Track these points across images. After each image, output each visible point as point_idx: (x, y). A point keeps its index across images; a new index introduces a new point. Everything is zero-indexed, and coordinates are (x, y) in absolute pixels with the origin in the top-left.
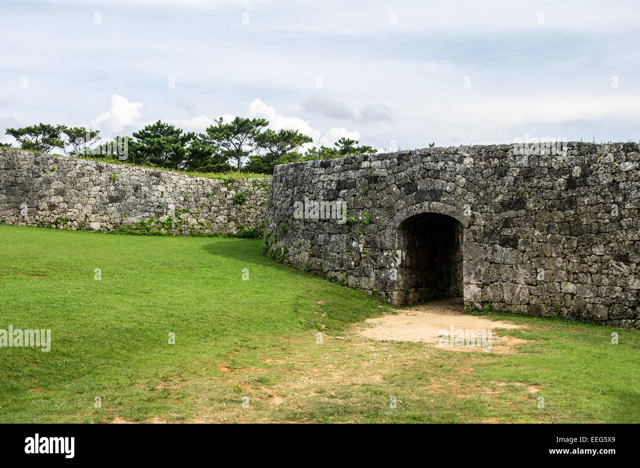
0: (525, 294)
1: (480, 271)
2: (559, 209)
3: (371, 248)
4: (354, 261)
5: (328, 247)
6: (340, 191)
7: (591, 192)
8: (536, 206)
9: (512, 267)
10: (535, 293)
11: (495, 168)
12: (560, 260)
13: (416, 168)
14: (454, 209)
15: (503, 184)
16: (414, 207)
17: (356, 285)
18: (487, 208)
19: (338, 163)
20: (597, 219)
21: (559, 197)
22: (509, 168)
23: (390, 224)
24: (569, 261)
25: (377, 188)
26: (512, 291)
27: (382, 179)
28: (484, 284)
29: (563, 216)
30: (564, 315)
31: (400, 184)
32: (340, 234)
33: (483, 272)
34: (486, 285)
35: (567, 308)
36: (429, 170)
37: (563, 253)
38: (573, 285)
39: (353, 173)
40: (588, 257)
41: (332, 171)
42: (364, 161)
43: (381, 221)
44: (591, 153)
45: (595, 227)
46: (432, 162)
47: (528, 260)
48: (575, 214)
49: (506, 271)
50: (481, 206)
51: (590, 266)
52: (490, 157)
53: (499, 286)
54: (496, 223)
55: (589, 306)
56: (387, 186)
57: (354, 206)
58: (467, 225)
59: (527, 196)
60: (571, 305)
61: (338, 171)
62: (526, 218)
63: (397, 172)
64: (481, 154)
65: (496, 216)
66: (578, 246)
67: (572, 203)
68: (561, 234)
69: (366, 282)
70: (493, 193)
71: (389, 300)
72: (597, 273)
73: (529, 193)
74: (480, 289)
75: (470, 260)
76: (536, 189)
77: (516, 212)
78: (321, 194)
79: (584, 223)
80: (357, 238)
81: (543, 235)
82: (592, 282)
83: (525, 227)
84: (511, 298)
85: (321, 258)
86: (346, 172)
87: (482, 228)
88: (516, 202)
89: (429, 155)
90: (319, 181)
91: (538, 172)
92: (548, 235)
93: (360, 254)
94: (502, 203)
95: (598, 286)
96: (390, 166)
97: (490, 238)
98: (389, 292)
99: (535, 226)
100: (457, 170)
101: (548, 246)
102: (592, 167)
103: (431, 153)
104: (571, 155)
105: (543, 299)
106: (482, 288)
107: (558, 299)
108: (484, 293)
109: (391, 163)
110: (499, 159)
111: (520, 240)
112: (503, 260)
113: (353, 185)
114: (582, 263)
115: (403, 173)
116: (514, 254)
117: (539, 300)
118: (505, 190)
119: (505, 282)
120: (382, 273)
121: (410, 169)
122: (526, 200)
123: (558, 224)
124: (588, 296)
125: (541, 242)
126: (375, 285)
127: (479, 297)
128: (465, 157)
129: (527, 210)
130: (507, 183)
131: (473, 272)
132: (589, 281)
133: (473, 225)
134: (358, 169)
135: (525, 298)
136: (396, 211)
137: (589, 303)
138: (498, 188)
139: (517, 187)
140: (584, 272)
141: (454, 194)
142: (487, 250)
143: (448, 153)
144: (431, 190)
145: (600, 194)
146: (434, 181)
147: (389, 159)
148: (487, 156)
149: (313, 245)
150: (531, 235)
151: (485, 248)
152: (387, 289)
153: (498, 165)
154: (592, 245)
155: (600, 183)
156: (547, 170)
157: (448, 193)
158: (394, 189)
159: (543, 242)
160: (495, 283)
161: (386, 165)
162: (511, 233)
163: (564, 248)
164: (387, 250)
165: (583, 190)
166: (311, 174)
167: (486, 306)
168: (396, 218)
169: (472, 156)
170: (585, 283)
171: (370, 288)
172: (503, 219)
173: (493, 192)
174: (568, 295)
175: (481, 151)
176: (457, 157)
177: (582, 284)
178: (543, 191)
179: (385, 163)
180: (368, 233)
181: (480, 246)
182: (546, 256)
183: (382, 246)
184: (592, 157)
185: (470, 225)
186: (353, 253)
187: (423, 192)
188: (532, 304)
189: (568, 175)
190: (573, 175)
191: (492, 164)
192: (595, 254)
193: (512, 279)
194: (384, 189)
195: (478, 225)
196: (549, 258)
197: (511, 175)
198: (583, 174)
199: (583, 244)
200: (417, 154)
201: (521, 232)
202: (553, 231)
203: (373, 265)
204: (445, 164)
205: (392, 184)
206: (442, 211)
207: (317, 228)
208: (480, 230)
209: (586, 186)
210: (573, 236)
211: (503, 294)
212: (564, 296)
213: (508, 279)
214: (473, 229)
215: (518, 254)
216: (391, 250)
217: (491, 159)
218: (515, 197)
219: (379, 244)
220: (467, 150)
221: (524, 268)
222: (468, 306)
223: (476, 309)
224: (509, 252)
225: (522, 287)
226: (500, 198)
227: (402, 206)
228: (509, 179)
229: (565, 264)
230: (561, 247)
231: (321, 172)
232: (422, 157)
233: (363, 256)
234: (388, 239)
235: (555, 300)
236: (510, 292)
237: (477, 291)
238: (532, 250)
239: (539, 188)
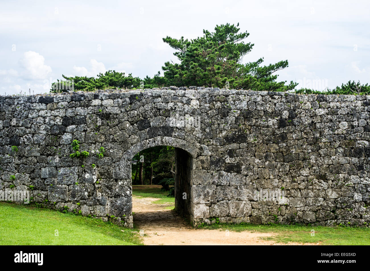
0: (248, 209)
1: (208, 193)
2: (274, 143)
3: (106, 179)
4: (87, 191)
5: (56, 179)
6: (66, 126)
7: (297, 130)
8: (255, 140)
9: (237, 188)
10: (256, 207)
11: (218, 109)
12: (277, 180)
13: (148, 107)
14: (184, 142)
15: (226, 123)
16: (148, 141)
17: (91, 213)
18: (213, 142)
19: (63, 100)
20: (303, 149)
21: (274, 133)
22: (231, 109)
23: (124, 156)
24: (283, 181)
25: (110, 124)
26: (237, 207)
27: (115, 116)
28: (212, 203)
29: (278, 148)
30: (280, 221)
31: (133, 121)
32: (70, 166)
33: (210, 194)
34: (214, 204)
35: (283, 216)
36: (159, 109)
37: (278, 175)
38: (287, 198)
39: (82, 110)
40: (298, 178)
41: (55, 107)
42: (94, 99)
43: (115, 154)
44: (296, 102)
45: (302, 155)
46: (162, 102)
47: (250, 182)
48: (286, 146)
49: (231, 192)
50: (207, 140)
51: (299, 184)
52: (213, 101)
53: (225, 203)
54: (221, 154)
55: (300, 213)
56: (120, 122)
57: (85, 140)
58: (196, 156)
59: (248, 132)
60: (286, 214)
61: (64, 107)
62: (247, 149)
63: (130, 110)
64: (205, 98)
65: (221, 148)
66: (290, 170)
67: (283, 138)
68: (277, 161)
69: (101, 210)
70: (218, 130)
71: (126, 224)
72: (305, 188)
73: (249, 130)
74: (208, 207)
75: (200, 184)
76: (255, 127)
77: (238, 145)
78: (42, 129)
79: (294, 153)
80: (90, 170)
81: (262, 162)
82: (302, 195)
83: (247, 156)
84: (236, 212)
85: (47, 191)
86: (74, 108)
87: (209, 158)
88: (238, 137)
89: (160, 97)
90: (39, 116)
91: (255, 114)
92: (266, 162)
93: (94, 184)
94: (226, 138)
95: (305, 198)
96: (122, 104)
97: (216, 166)
98: (125, 217)
99: (255, 156)
100: (186, 110)
101: (267, 170)
102: (296, 112)
103: (162, 95)
104: (281, 102)
105: (263, 211)
106: (210, 206)
107: (275, 210)
108: (212, 210)
109: (123, 102)
110: (221, 103)
111: (243, 167)
112: (228, 183)
113: (83, 121)
114: (293, 182)
115: (136, 112)
116: (238, 177)
117: (260, 212)
118: (227, 127)
119: (230, 200)
120: (117, 200)
121: (142, 108)
122: (247, 135)
123: (274, 153)
124: (299, 206)
125: (261, 168)
126: (111, 212)
127: (207, 214)
128: (192, 99)
129: (248, 143)
130: (230, 122)
131: (202, 194)
132: (299, 195)
133: (201, 155)
134: (87, 106)
135: (248, 211)
136: (130, 145)
137: (300, 211)
138: (222, 126)
139: (239, 125)
140: (294, 189)
141: (184, 130)
142: (214, 176)
143: (177, 96)
144: (163, 127)
145: (303, 131)
146: (165, 119)
147: (121, 99)
148: (211, 99)
149: (33, 179)
150: (252, 163)
151: (212, 174)
152: (123, 214)
153: (221, 107)
154: (300, 169)
155: (303, 123)
156: (263, 112)
157: (179, 129)
158: (128, 125)
159: (262, 167)
160: (222, 202)
161: (119, 104)
162: (234, 161)
163: (279, 172)
164: (122, 179)
165: (291, 128)
166: (27, 109)
167: (214, 221)
168: (130, 151)
169: (198, 99)
170: (296, 197)
171: (105, 215)
172: (227, 151)
173: (218, 128)
174: (283, 206)
175: (205, 95)
176: (185, 100)
177: (294, 197)
178: (260, 128)
179: (118, 101)
180: (102, 165)
181: (208, 172)
182: (264, 178)
183: (116, 176)
184: (296, 104)
185: (198, 156)
186: (86, 184)
187: (155, 128)
188: (254, 215)
189: (279, 117)
190: (283, 117)
191: (216, 106)
192: (303, 175)
193: (236, 197)
194: (117, 125)
195: (206, 156)
196: (267, 180)
197: (233, 115)
198: (290, 116)
199: (293, 168)
200: (149, 96)
201: (243, 160)
202: (271, 159)
203: (108, 194)
204: (175, 104)
205: (125, 121)
206: (174, 144)
207: (38, 162)
208: (207, 159)
209: (293, 125)
210: (285, 162)
211: (229, 210)
212: (280, 207)
213: (233, 197)
214: (201, 158)
215: (242, 178)
216: (126, 179)
217: (214, 102)
218: (237, 133)
219: (114, 175)
220: (193, 93)
221: (247, 188)
222: (199, 222)
223: (206, 224)
224: (234, 176)
225: (245, 203)
226: (224, 133)
227: (135, 140)
228: (231, 119)
229: (280, 183)
230: (277, 171)
231: (41, 107)
232: (153, 98)
233: (97, 186)
234: (122, 170)
235: (273, 211)
236: (235, 208)
237: (206, 209)
238: (253, 174)
239: (257, 126)
